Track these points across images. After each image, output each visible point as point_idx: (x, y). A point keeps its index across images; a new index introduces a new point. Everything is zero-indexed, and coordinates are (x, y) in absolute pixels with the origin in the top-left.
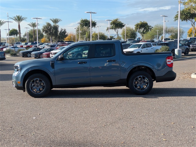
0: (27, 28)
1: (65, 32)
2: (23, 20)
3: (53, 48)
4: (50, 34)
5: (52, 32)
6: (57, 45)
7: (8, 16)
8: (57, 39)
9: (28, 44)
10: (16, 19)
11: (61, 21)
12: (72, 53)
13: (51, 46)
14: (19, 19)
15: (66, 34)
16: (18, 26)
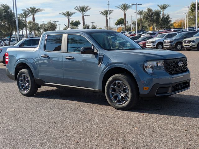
0: (131, 16)
1: (168, 18)
2: (129, 8)
3: (153, 36)
4: (151, 21)
5: (153, 19)
6: (157, 33)
7: (109, 4)
8: (159, 26)
9: (132, 33)
10: (122, 8)
11: (170, 6)
12: (170, 42)
13: (151, 34)
14: (125, 7)
15: (169, 19)
16: (124, 15)
